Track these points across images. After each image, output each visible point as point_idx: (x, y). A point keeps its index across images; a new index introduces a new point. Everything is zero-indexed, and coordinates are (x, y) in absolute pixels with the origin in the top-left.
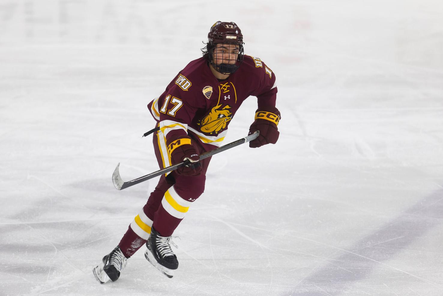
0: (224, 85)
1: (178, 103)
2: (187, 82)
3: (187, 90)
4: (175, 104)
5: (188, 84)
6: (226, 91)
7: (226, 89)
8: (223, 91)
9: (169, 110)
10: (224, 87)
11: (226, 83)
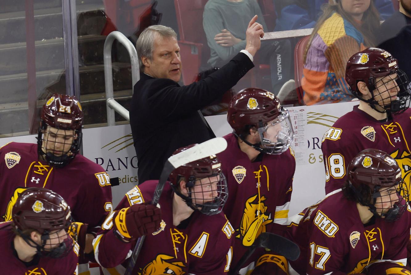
0: (371, 232)
1: (325, 253)
2: (333, 225)
3: (333, 236)
4: (321, 255)
5: (334, 228)
6: (372, 239)
7: (372, 237)
8: (369, 238)
9: (316, 263)
10: (370, 234)
11: (373, 229)
